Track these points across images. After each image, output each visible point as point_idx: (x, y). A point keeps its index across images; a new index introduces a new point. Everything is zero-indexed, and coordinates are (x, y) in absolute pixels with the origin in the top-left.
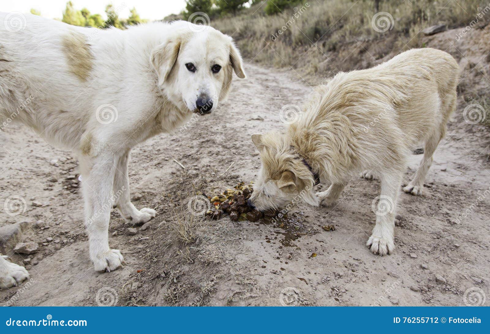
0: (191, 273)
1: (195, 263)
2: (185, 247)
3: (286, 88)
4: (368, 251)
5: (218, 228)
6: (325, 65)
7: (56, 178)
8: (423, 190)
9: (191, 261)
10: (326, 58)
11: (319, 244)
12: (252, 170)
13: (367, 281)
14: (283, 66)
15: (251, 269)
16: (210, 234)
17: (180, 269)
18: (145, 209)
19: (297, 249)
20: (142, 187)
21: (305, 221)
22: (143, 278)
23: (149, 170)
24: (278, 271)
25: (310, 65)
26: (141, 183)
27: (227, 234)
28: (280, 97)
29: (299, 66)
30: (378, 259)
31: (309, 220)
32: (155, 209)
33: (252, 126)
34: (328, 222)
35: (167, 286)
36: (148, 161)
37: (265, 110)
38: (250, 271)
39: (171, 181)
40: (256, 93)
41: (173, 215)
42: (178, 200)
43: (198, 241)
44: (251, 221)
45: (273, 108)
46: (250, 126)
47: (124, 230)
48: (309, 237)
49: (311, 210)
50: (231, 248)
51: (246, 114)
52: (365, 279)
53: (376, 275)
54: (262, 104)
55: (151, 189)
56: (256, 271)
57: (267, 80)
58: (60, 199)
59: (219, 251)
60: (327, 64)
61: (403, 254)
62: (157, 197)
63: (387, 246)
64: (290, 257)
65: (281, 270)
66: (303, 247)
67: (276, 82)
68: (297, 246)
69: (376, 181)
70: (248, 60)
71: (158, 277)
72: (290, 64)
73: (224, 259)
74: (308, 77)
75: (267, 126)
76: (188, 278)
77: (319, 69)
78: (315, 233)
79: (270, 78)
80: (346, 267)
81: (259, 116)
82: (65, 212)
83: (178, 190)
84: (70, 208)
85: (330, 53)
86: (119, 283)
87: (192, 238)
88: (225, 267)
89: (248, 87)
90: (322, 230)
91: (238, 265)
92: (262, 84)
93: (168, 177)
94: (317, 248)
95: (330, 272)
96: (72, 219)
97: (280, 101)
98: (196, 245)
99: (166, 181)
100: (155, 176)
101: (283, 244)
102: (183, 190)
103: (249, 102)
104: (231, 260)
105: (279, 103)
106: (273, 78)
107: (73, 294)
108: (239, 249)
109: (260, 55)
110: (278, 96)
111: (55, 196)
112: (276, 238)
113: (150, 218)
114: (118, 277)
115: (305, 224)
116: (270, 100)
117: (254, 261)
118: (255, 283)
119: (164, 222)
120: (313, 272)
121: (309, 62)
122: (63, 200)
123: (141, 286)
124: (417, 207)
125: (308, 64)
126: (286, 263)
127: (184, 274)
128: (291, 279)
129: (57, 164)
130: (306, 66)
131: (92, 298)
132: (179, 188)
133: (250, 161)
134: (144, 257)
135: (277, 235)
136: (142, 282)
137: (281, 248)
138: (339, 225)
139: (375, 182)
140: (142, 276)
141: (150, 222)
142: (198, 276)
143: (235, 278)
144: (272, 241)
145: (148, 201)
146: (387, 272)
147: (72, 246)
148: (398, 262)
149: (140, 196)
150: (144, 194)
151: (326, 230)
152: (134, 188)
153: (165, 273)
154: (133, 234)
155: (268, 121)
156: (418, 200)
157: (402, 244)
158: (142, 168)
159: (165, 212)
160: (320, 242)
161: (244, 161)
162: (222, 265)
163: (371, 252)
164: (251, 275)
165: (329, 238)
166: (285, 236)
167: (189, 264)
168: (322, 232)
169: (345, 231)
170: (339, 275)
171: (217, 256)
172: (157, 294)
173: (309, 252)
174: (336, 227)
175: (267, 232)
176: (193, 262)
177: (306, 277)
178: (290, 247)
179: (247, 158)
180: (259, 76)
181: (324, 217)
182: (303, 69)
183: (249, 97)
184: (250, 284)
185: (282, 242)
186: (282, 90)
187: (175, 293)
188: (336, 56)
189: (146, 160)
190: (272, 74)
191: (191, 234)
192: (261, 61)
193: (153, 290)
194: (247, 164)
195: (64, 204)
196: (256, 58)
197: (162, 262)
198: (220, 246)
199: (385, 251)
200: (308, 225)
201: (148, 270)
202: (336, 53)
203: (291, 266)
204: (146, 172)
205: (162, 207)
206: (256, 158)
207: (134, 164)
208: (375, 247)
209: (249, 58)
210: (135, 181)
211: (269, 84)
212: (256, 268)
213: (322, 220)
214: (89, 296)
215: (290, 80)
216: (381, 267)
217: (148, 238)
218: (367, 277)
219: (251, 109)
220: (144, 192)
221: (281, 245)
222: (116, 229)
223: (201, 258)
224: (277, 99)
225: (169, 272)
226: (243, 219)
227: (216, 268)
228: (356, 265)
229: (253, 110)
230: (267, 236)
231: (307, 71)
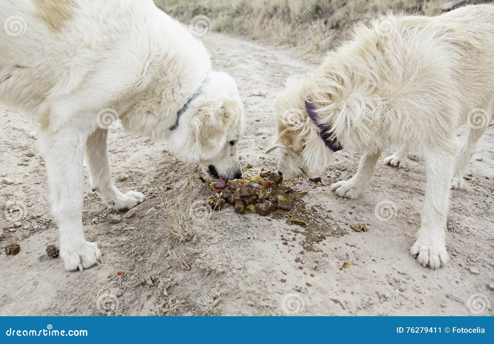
0: (186, 283)
1: (192, 270)
2: (179, 245)
3: (286, 66)
4: (414, 261)
5: (220, 222)
6: (328, 43)
7: (34, 153)
8: (463, 183)
9: (187, 267)
10: (328, 36)
11: (350, 250)
12: (256, 151)
13: (422, 306)
14: (281, 44)
15: (266, 284)
16: (211, 231)
17: (171, 276)
18: (131, 192)
19: (323, 256)
20: (129, 166)
21: (327, 217)
22: (125, 282)
23: (138, 146)
24: (303, 288)
25: (311, 43)
26: (129, 161)
27: (232, 232)
28: (281, 74)
29: (299, 44)
30: (430, 274)
31: (332, 215)
32: (143, 192)
33: (253, 102)
34: (356, 219)
35: (153, 299)
36: (137, 137)
37: (266, 87)
38: (266, 287)
39: (163, 160)
40: (255, 69)
41: (164, 201)
42: (170, 183)
43: (195, 239)
44: (261, 215)
45: (274, 85)
46: (251, 102)
47: (106, 216)
48: (336, 239)
49: (333, 203)
50: (239, 251)
51: (245, 90)
52: (418, 303)
53: (432, 297)
54: (263, 80)
55: (139, 168)
56: (274, 287)
57: (265, 57)
58: (35, 176)
59: (224, 255)
60: (329, 41)
61: (459, 266)
62: (146, 178)
63: (439, 256)
64: (316, 267)
65: (307, 287)
66: (330, 253)
67: (275, 59)
68: (322, 251)
69: (404, 170)
70: (244, 37)
71: (144, 284)
72: (289, 42)
73: (231, 267)
74: (310, 55)
75: (270, 103)
76: (182, 290)
77: (320, 47)
78: (342, 234)
79: (268, 55)
80: (390, 284)
81: (260, 93)
82: (40, 191)
83: (171, 171)
84: (46, 188)
85: (334, 30)
86: (94, 288)
87: (188, 235)
88: (231, 278)
89: (246, 63)
90: (351, 230)
91: (249, 277)
92: (260, 61)
93: (160, 156)
94: (349, 254)
95: (371, 291)
96: (47, 200)
97: (281, 78)
98: (192, 243)
99: (157, 160)
100: (145, 153)
101: (305, 248)
102: (176, 171)
103: (248, 78)
104: (240, 269)
105: (280, 80)
106: (272, 56)
107: (37, 298)
108: (248, 252)
109: (257, 32)
110: (279, 73)
111: (30, 173)
112: (294, 239)
113: (136, 204)
114: (94, 278)
115: (328, 221)
116: (270, 77)
117: (269, 272)
118: (275, 306)
119: (153, 209)
120: (348, 290)
121: (310, 39)
122: (38, 177)
123: (122, 295)
124: (459, 203)
125: (308, 42)
126: (312, 276)
127: (177, 284)
128: (321, 300)
129: (35, 136)
130: (306, 44)
131: (58, 306)
132: (171, 169)
133: (254, 140)
134: (127, 254)
135: (295, 235)
136: (123, 289)
137: (302, 253)
138: (371, 224)
139: (402, 171)
140: (124, 280)
141: (136, 208)
142: (195, 288)
143: (247, 296)
144: (290, 243)
145: (135, 182)
146: (446, 294)
147: (43, 233)
148: (456, 280)
149: (127, 176)
150: (130, 174)
151: (356, 231)
152: (119, 167)
153: (152, 279)
154: (115, 222)
155: (271, 98)
156: (459, 195)
157: (455, 253)
158: (130, 145)
159: (154, 197)
160: (351, 246)
161: (246, 141)
162: (228, 275)
163: (418, 263)
164: (268, 293)
165: (362, 242)
166: (305, 237)
167: (184, 270)
168: (351, 233)
169: (380, 233)
170: (384, 296)
171: (221, 263)
172: (141, 308)
173: (339, 261)
174: (368, 227)
175: (282, 230)
176: (188, 268)
177: (341, 298)
178: (315, 253)
179: (249, 137)
180: (256, 53)
181: (351, 213)
182: (304, 47)
183: (249, 73)
184: (268, 307)
185: (303, 245)
186: (282, 67)
187: (165, 310)
188: (340, 34)
189: (135, 136)
190: (269, 51)
191: (186, 229)
192: (258, 38)
193: (137, 302)
194: (250, 144)
195: (39, 182)
196: (253, 36)
197: (150, 263)
198: (224, 247)
199: (438, 264)
200: (333, 222)
201: (132, 272)
202: (339, 31)
203: (318, 280)
204: (134, 149)
205: (151, 190)
206: (260, 137)
207: (121, 140)
208: (424, 257)
209: (246, 35)
210: (122, 159)
211: (268, 61)
212: (274, 283)
213: (349, 216)
214: (55, 303)
215: (289, 57)
216: (436, 286)
217: (133, 228)
218: (421, 300)
219: (250, 85)
220: (131, 172)
221: (302, 249)
222: (96, 215)
223: (200, 264)
224: (278, 76)
225: (158, 279)
226: (249, 211)
227: (219, 280)
228: (404, 282)
229: (253, 86)
230: (282, 236)
231: (308, 49)
